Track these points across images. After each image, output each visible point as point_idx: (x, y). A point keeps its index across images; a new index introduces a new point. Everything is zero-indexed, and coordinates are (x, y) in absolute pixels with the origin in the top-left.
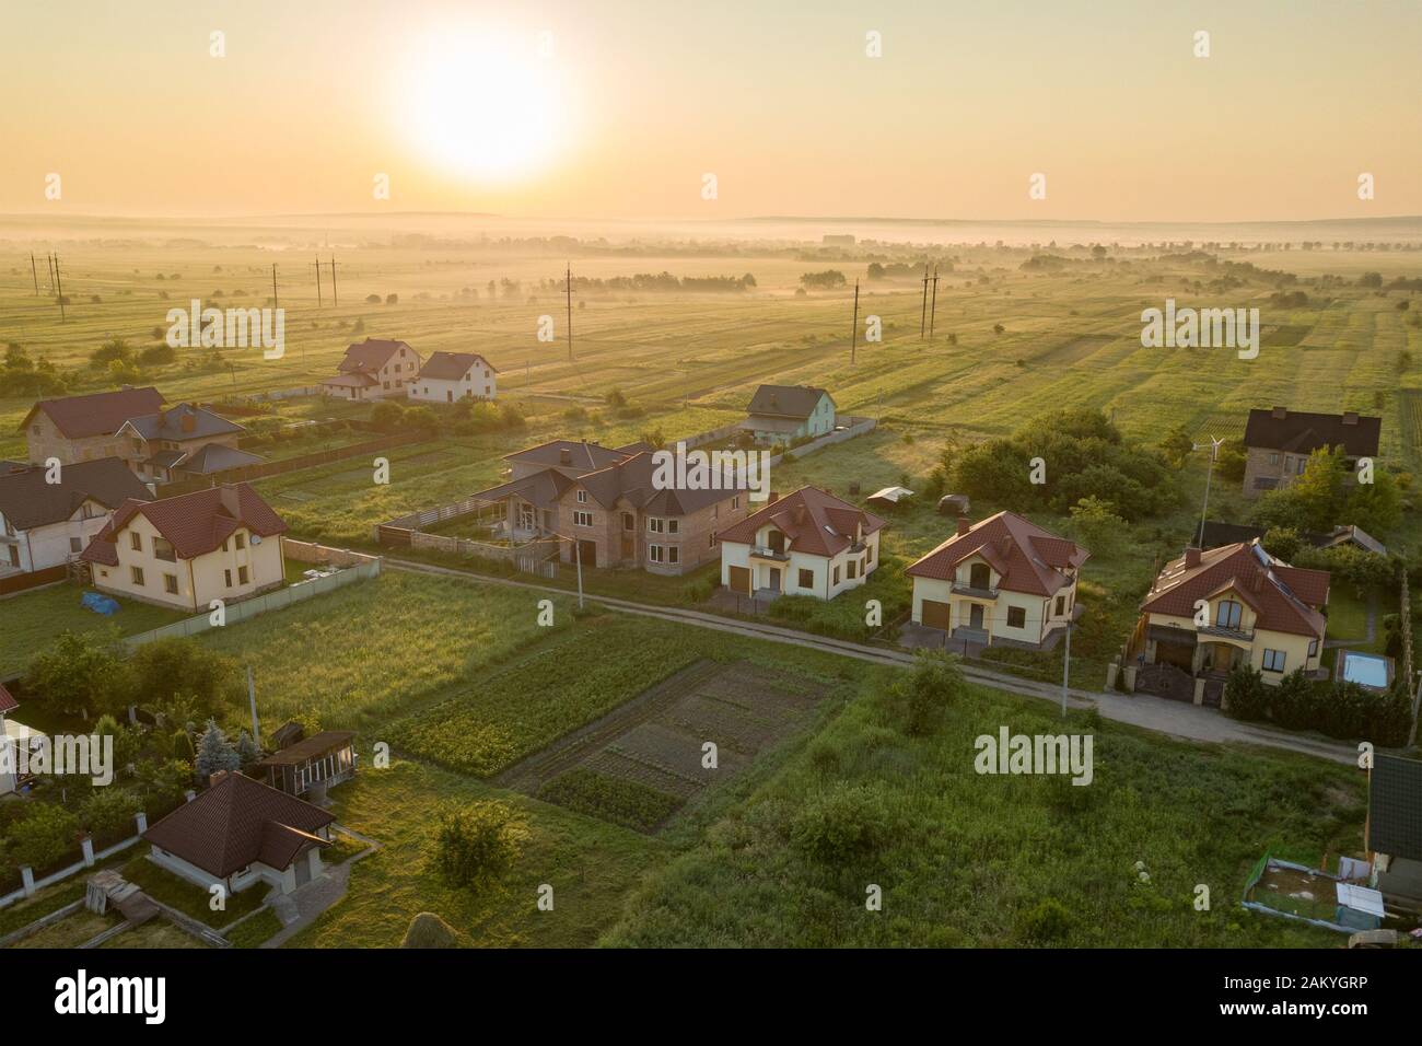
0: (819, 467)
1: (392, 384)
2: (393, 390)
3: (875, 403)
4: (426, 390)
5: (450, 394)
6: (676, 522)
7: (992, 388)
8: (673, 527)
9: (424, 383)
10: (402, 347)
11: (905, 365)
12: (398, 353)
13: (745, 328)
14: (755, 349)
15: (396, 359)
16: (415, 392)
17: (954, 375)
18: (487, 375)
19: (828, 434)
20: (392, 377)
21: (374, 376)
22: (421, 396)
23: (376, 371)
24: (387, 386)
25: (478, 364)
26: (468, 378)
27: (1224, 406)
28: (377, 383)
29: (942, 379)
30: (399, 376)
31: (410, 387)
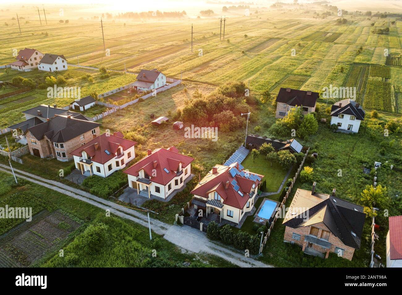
0: (149, 104)
1: (34, 64)
2: (35, 66)
3: (187, 71)
4: (43, 67)
5: (50, 68)
6: (63, 144)
7: (228, 64)
8: (62, 146)
9: (42, 65)
10: (36, 51)
11: (208, 52)
12: (35, 53)
13: (171, 34)
14: (166, 44)
15: (34, 55)
16: (40, 67)
17: (221, 57)
18: (63, 61)
19: (163, 87)
20: (34, 62)
21: (27, 62)
22: (42, 69)
23: (27, 60)
24: (32, 65)
25: (59, 58)
26: (56, 63)
27: (295, 72)
28: (28, 64)
29: (215, 59)
30: (36, 61)
31: (38, 66)
